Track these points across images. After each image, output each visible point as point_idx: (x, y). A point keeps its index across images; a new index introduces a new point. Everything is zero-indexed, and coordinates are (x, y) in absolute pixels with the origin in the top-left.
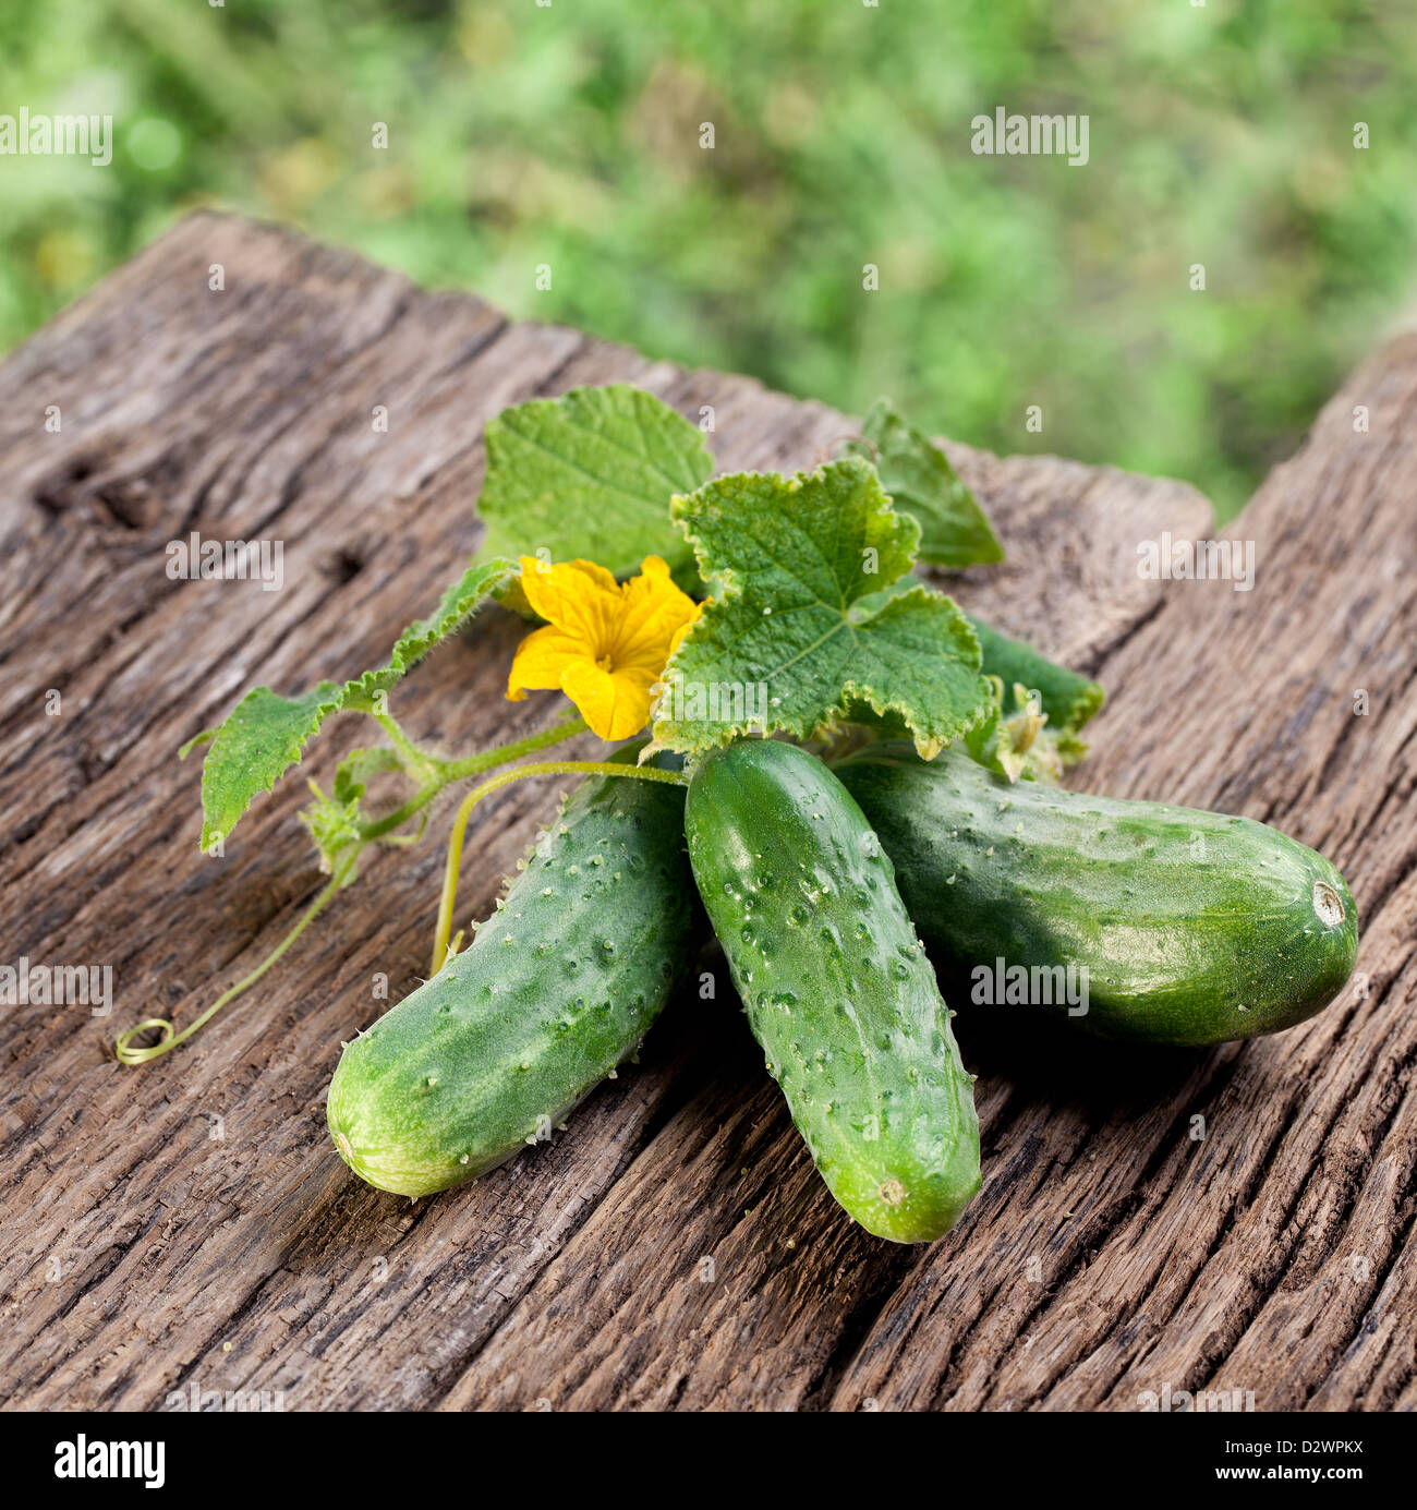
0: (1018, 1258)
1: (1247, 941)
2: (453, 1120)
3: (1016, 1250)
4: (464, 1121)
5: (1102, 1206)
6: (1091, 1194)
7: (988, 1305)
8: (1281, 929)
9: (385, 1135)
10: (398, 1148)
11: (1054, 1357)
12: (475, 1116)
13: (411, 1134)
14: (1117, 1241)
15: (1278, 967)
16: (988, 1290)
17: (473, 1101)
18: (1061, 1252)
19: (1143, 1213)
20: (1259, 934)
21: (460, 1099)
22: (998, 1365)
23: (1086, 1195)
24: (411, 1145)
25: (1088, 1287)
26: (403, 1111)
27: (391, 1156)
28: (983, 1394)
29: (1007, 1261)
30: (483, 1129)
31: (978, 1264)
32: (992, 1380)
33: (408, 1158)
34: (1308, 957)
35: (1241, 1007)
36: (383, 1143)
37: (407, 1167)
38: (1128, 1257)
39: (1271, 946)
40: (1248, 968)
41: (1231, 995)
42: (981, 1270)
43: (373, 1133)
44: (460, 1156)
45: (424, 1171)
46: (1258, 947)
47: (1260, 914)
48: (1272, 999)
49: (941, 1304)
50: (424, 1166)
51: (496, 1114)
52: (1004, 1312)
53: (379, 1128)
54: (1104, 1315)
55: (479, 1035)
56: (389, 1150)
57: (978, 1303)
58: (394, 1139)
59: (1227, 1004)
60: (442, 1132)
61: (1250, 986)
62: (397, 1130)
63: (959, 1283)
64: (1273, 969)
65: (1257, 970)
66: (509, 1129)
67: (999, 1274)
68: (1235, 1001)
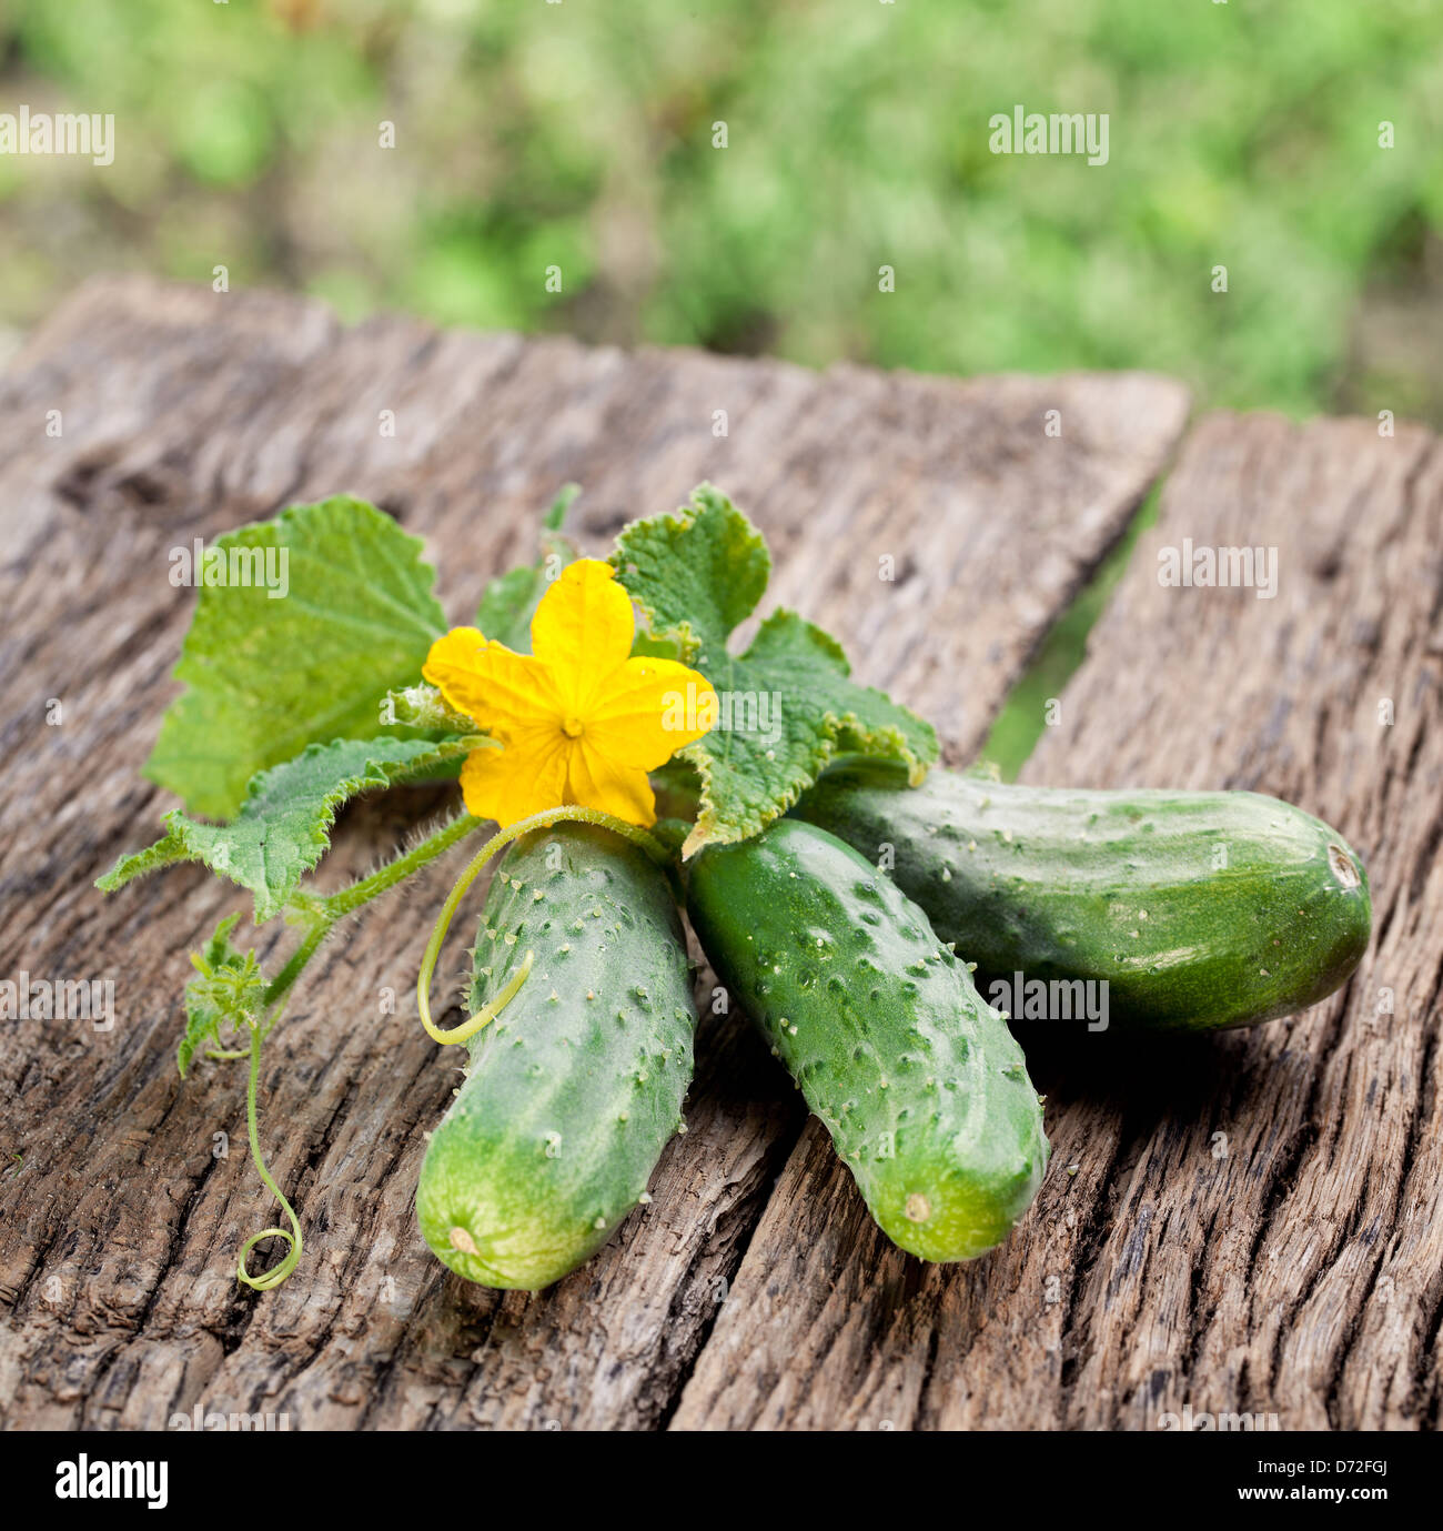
0: (1223, 1188)
1: (1266, 899)
2: (579, 1181)
3: (1218, 1181)
4: (590, 1182)
5: (1284, 1137)
6: (1269, 1127)
7: (1210, 1231)
8: (1297, 887)
9: (518, 1211)
10: (534, 1223)
11: (1304, 1263)
12: (596, 1175)
13: (545, 1203)
14: (1315, 1163)
15: (1300, 926)
16: (1207, 1219)
17: (590, 1160)
18: (1263, 1180)
19: (1324, 1139)
20: (1278, 891)
21: (579, 1159)
22: (1248, 1278)
23: (1265, 1128)
24: (546, 1215)
25: (1303, 1204)
26: (531, 1178)
27: (527, 1235)
28: (1247, 1304)
29: (1213, 1193)
30: (606, 1188)
31: (1188, 1196)
32: (1250, 1291)
33: (544, 1234)
34: (1329, 917)
35: (1262, 972)
36: (517, 1221)
37: (544, 1245)
38: (1330, 1177)
39: (1291, 904)
40: (1269, 929)
41: (1252, 959)
42: (1193, 1202)
43: (504, 1211)
44: (594, 1220)
45: (560, 1246)
46: (1279, 905)
47: (1278, 871)
48: (1295, 962)
49: (1167, 1235)
50: (560, 1240)
51: (612, 1171)
52: (1233, 1234)
53: (511, 1204)
54: (1332, 1226)
55: (574, 1090)
56: (524, 1227)
57: (1200, 1232)
58: (528, 1212)
59: (1249, 969)
60: (573, 1195)
61: (1272, 949)
62: (530, 1202)
63: (1176, 1216)
64: (1294, 928)
65: (1279, 929)
66: (626, 1188)
67: (1211, 1204)
68: (1256, 965)
